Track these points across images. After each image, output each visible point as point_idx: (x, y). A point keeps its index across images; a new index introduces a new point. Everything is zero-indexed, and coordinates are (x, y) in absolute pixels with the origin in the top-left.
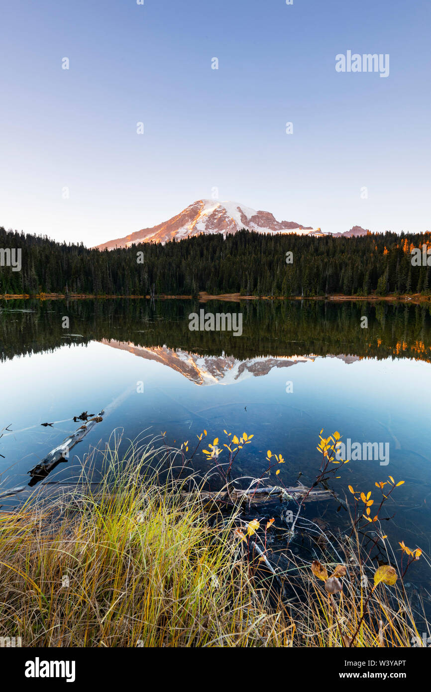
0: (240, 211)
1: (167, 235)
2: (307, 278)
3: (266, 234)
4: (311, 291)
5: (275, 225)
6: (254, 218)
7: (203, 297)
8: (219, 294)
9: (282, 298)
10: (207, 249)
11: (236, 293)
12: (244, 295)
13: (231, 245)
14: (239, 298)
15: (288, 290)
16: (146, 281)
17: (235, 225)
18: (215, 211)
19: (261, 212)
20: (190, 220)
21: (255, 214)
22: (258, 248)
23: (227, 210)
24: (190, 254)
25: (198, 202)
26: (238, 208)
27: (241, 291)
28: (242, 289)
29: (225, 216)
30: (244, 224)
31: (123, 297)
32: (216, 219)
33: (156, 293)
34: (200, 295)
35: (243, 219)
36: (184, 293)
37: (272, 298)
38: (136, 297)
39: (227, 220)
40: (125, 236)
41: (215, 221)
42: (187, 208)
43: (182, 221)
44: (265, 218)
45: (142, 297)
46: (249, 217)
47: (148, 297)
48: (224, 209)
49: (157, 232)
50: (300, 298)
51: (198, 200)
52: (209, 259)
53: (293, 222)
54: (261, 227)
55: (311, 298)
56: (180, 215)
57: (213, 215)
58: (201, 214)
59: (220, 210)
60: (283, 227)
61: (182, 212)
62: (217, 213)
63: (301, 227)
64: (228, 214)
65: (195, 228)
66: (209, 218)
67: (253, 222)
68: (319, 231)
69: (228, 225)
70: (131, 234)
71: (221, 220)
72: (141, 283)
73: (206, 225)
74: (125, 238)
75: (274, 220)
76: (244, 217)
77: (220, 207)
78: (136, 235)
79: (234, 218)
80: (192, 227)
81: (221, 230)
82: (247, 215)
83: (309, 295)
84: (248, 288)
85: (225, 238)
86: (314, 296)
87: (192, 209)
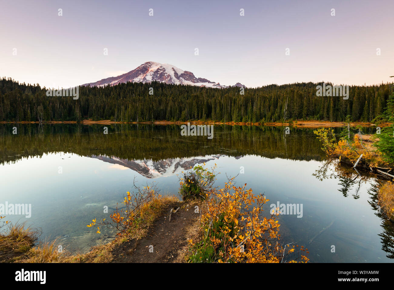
0: (174, 70)
5: (195, 80)
6: (182, 75)
17: (171, 78)
18: (158, 69)
19: (186, 71)
20: (142, 74)
21: (183, 72)
23: (166, 69)
25: (147, 63)
26: (172, 68)
29: (165, 72)
30: (176, 78)
32: (159, 74)
35: (176, 75)
39: (166, 75)
42: (140, 66)
43: (137, 74)
44: (189, 75)
46: (179, 74)
48: (164, 69)
49: (119, 80)
51: (147, 62)
53: (204, 79)
54: (187, 80)
56: (135, 70)
57: (157, 72)
58: (149, 70)
60: (199, 81)
61: (137, 68)
62: (159, 70)
63: (209, 82)
64: (166, 72)
65: (145, 79)
66: (154, 73)
67: (182, 77)
68: (219, 84)
69: (166, 78)
71: (162, 75)
73: (152, 77)
75: (194, 77)
76: (176, 74)
77: (161, 67)
78: (103, 81)
79: (170, 74)
80: (143, 77)
81: (162, 80)
82: (178, 73)
87: (143, 67)
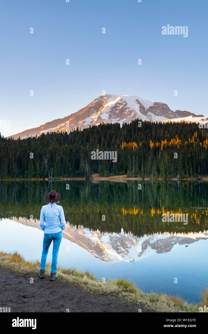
0: (139, 103)
1: (75, 124)
2: (181, 162)
3: (158, 123)
4: (185, 173)
5: (170, 114)
6: (151, 109)
7: (95, 179)
8: (108, 176)
9: (160, 179)
10: (105, 137)
11: (124, 174)
12: (130, 177)
13: (126, 132)
14: (125, 179)
15: (166, 173)
16: (46, 165)
17: (135, 113)
18: (117, 103)
19: (157, 103)
20: (95, 111)
21: (152, 105)
22: (149, 135)
23: (127, 102)
24: (89, 141)
25: (102, 96)
26: (137, 100)
27: (128, 174)
28: (128, 172)
29: (126, 107)
30: (142, 114)
31: (25, 180)
32: (118, 110)
33: (53, 176)
34: (92, 177)
35: (142, 109)
36: (78, 175)
37: (152, 179)
38: (36, 179)
39: (127, 110)
40: (39, 126)
41: (117, 112)
42: (92, 101)
43: (89, 112)
44: (160, 108)
45: (42, 179)
46: (147, 107)
47: (46, 179)
48: (125, 102)
49: (67, 122)
50: (176, 179)
52: (106, 146)
53: (185, 111)
54: (158, 115)
55: (185, 179)
56: (86, 107)
57: (115, 107)
58: (105, 106)
59: (121, 102)
60: (177, 116)
61: (89, 105)
62: (118, 105)
64: (128, 106)
65: (99, 118)
66: (112, 109)
67: (151, 111)
69: (128, 115)
70: (45, 124)
71: (122, 110)
72: (42, 167)
73: (109, 115)
74: (39, 128)
75: (169, 110)
76: (142, 108)
77: (121, 100)
78: (48, 125)
79: (134, 109)
80: (97, 116)
81: (120, 120)
82: (144, 106)
83: (184, 176)
84: (133, 171)
85: (121, 126)
86: (188, 177)
87: (97, 102)
